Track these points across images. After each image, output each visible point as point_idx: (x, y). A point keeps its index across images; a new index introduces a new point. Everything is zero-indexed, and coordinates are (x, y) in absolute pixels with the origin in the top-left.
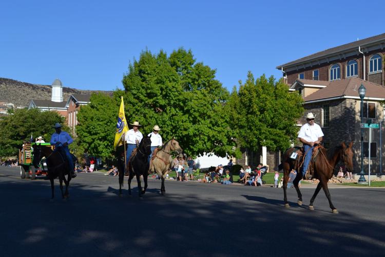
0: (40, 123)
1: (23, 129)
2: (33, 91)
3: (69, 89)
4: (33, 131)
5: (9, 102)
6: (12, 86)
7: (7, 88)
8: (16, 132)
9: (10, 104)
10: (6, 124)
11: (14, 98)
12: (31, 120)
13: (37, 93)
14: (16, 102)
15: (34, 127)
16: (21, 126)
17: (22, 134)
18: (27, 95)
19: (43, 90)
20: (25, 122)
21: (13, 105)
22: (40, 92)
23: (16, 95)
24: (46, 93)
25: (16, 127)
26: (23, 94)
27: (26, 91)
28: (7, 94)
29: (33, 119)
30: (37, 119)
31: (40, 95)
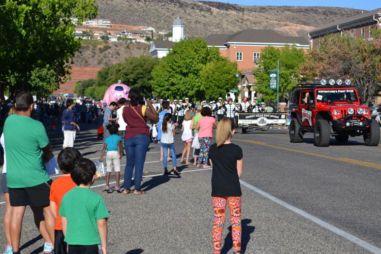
0: (147, 71)
1: (132, 76)
2: (180, 9)
3: (228, 5)
4: (142, 78)
5: (149, 26)
6: (152, 4)
7: (146, 6)
8: (127, 79)
9: (151, 29)
10: (120, 70)
11: (155, 20)
12: (139, 68)
13: (185, 11)
14: (158, 26)
15: (142, 74)
16: (131, 73)
17: (131, 80)
18: (173, 14)
19: (193, 8)
20: (134, 70)
21: (153, 29)
22: (189, 10)
23: (158, 16)
24: (197, 11)
25: (126, 75)
26: (167, 14)
27: (172, 10)
28: (146, 15)
29: (142, 67)
30: (145, 67)
31: (189, 14)
